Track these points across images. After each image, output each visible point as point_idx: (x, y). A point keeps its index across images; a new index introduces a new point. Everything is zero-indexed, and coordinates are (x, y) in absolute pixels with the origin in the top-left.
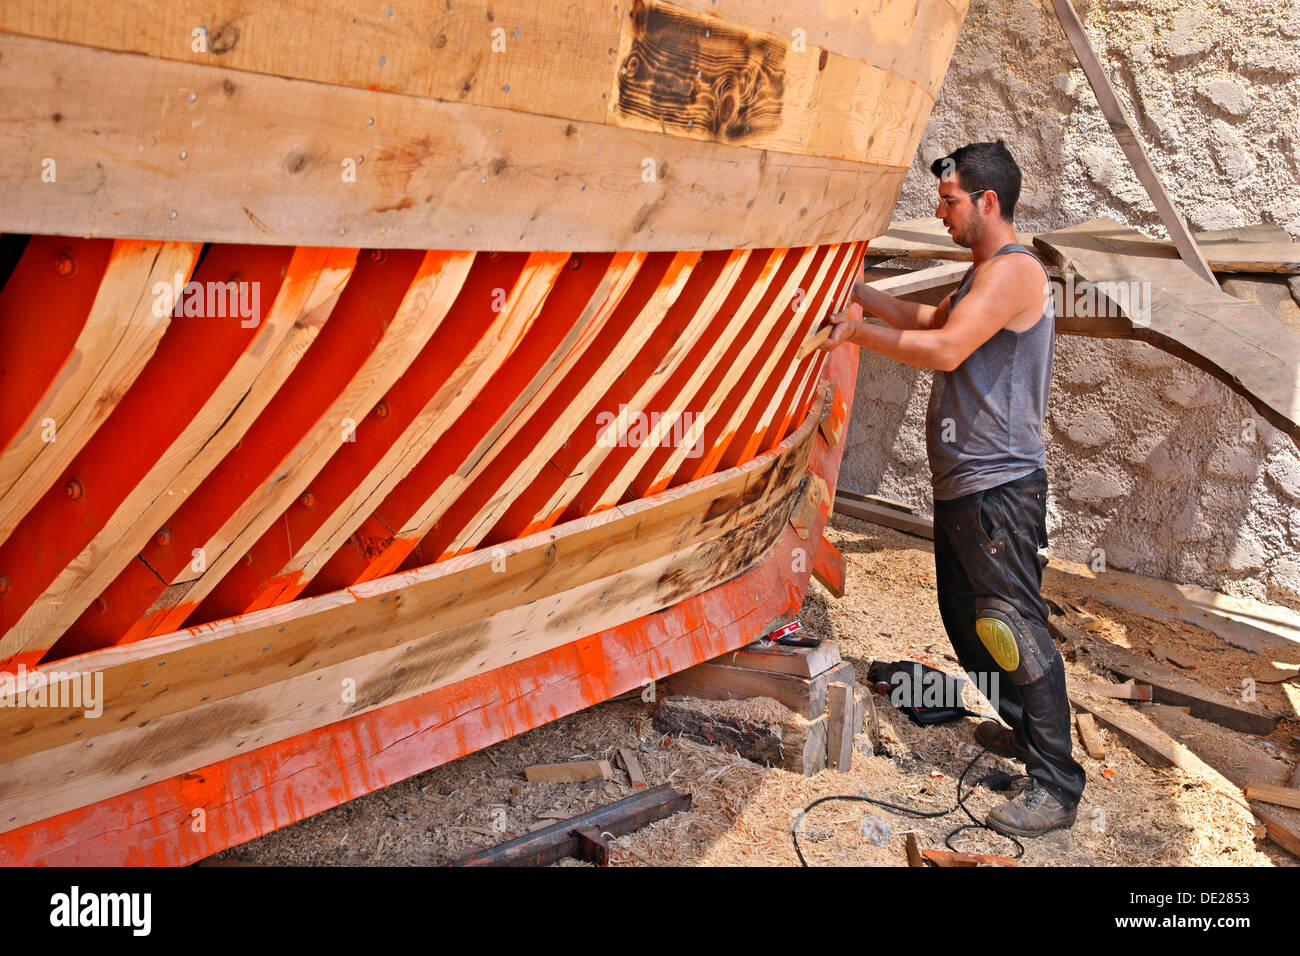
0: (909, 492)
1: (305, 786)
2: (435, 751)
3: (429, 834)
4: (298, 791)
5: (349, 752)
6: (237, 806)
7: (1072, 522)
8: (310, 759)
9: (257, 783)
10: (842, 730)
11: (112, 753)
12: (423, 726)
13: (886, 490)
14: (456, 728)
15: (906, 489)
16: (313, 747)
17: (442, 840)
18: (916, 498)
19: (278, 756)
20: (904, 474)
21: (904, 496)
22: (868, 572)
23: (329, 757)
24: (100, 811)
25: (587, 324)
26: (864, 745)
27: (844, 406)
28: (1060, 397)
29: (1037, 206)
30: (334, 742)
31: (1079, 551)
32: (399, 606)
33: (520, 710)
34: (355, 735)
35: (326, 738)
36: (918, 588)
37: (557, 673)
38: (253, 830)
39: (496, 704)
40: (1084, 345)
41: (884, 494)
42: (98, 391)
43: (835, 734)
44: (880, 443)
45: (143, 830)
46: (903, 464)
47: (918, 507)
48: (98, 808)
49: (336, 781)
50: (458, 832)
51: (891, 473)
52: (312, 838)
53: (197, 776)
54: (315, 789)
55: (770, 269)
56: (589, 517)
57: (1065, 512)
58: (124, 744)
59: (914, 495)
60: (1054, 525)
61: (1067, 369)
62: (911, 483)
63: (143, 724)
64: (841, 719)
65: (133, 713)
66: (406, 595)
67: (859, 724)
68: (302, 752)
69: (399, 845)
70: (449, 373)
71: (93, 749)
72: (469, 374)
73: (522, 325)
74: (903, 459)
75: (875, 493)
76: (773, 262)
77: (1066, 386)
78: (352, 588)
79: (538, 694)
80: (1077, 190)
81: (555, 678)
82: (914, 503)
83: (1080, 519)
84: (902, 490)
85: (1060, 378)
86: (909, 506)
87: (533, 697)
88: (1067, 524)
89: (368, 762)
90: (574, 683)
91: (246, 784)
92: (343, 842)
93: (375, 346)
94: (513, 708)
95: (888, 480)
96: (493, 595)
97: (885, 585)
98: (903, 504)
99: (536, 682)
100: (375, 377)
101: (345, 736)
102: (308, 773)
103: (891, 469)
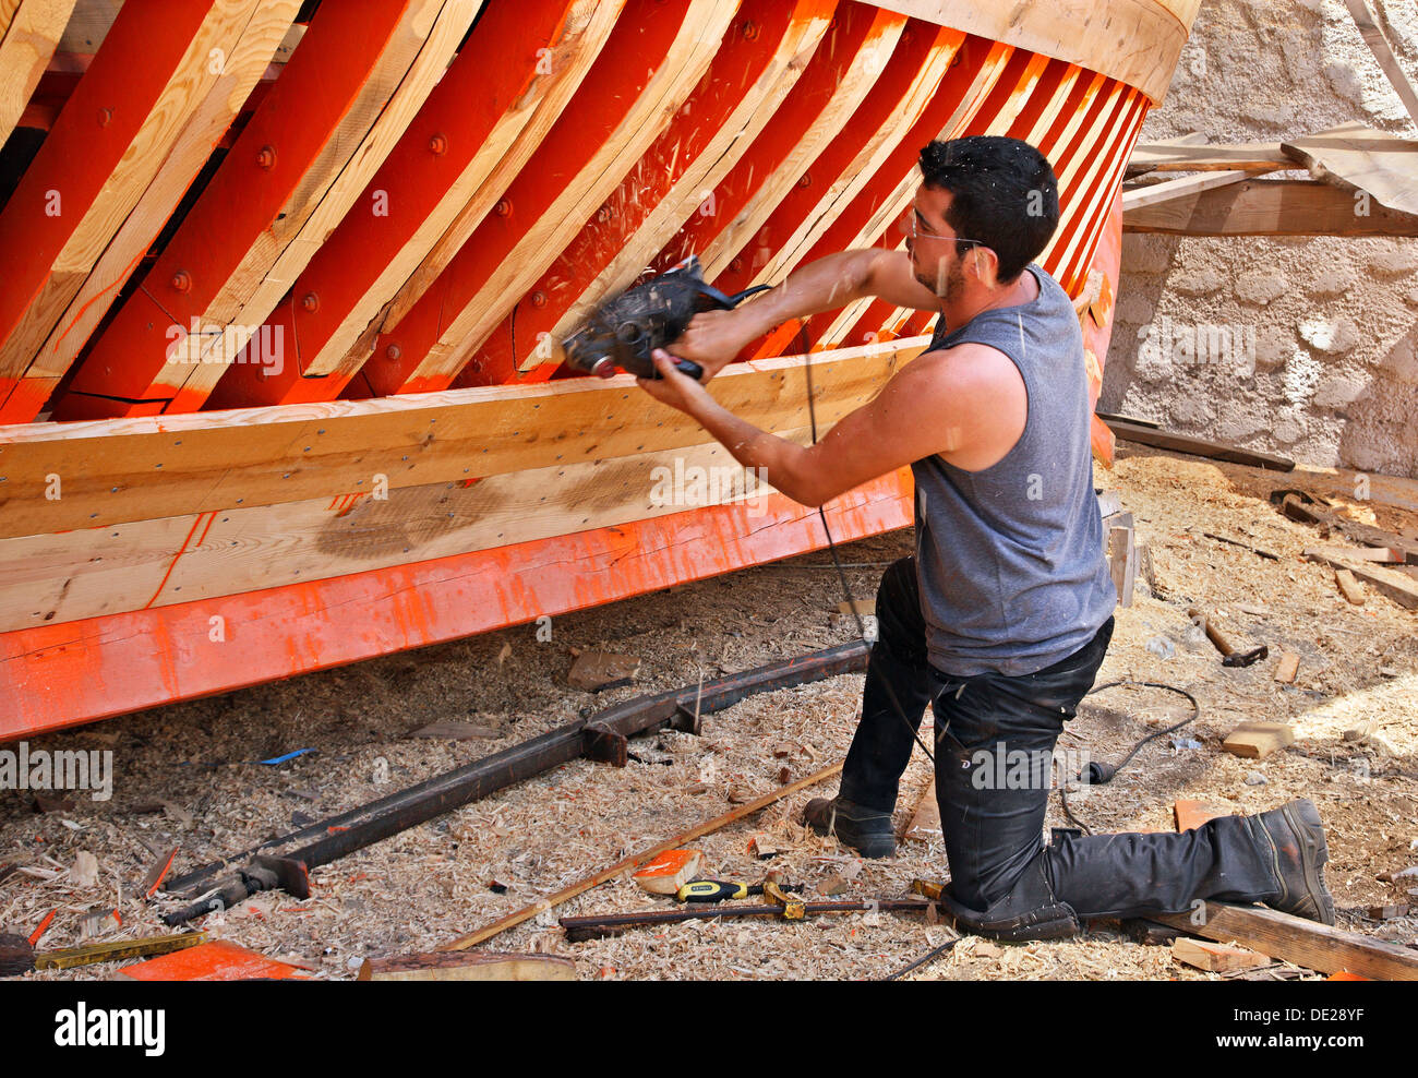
0: (1154, 409)
1: (696, 553)
2: (791, 541)
3: (765, 645)
4: (692, 555)
5: (727, 531)
6: (649, 558)
7: (1317, 428)
8: (698, 531)
9: (661, 544)
10: (1124, 568)
11: (572, 487)
12: (782, 519)
13: (1131, 409)
14: (807, 524)
15: (1151, 407)
16: (700, 522)
17: (777, 650)
18: (1161, 415)
19: (675, 525)
20: (1149, 393)
21: (1149, 415)
22: (1121, 477)
23: (712, 533)
24: (555, 545)
25: (961, 116)
26: (1143, 587)
27: (1111, 291)
28: (1304, 307)
29: (1280, 121)
30: (715, 521)
31: (1324, 455)
32: (782, 387)
33: (855, 519)
34: (730, 516)
35: (708, 517)
36: (1169, 489)
37: (882, 492)
38: (661, 579)
39: (835, 511)
40: (1328, 254)
41: (1129, 413)
42: (666, 103)
43: (1118, 573)
44: (1125, 364)
45: (584, 565)
46: (1148, 383)
47: (1164, 424)
48: (553, 543)
49: (718, 552)
50: (790, 644)
51: (1136, 392)
52: (666, 644)
53: (618, 530)
54: (704, 556)
55: (1087, 100)
56: (920, 337)
57: (1310, 418)
58: (581, 479)
59: (1159, 412)
60: (1299, 432)
61: (1311, 279)
62: (1156, 400)
63: (597, 463)
64: (1124, 559)
65: (595, 447)
66: (789, 377)
67: (1137, 570)
68: (692, 525)
69: (741, 652)
70: (865, 142)
71: (564, 477)
72: (877, 147)
73: (921, 104)
74: (1148, 378)
75: (1119, 412)
76: (1090, 94)
77: (1311, 296)
78: (752, 362)
79: (868, 507)
80: (1320, 104)
81: (881, 497)
82: (1159, 419)
83: (1325, 424)
84: (1148, 408)
85: (1304, 288)
86: (1155, 422)
87: (865, 509)
88: (1312, 430)
89: (741, 542)
90: (896, 503)
91: (653, 543)
92: (693, 648)
93: (829, 99)
94: (849, 515)
95: (1133, 399)
96: (846, 397)
97: (1138, 486)
98: (1149, 421)
99: (866, 497)
100: (821, 130)
101: (723, 517)
102: (698, 543)
103: (1136, 388)
